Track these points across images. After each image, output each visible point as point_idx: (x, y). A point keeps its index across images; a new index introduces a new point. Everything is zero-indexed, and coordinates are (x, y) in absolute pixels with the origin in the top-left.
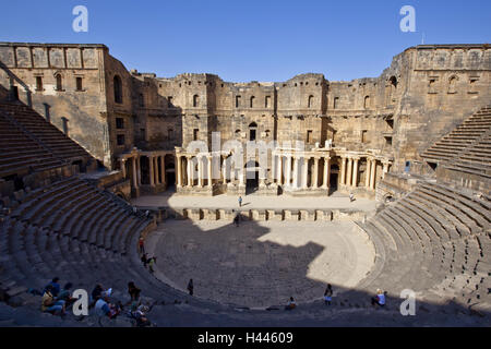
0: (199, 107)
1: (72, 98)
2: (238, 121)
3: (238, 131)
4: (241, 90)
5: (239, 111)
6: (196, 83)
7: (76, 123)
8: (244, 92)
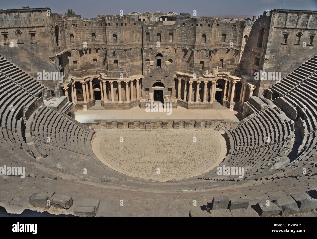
0: (118, 44)
1: (29, 48)
2: (147, 52)
3: (148, 60)
4: (149, 28)
5: (148, 44)
6: (114, 24)
7: (34, 66)
8: (152, 30)
